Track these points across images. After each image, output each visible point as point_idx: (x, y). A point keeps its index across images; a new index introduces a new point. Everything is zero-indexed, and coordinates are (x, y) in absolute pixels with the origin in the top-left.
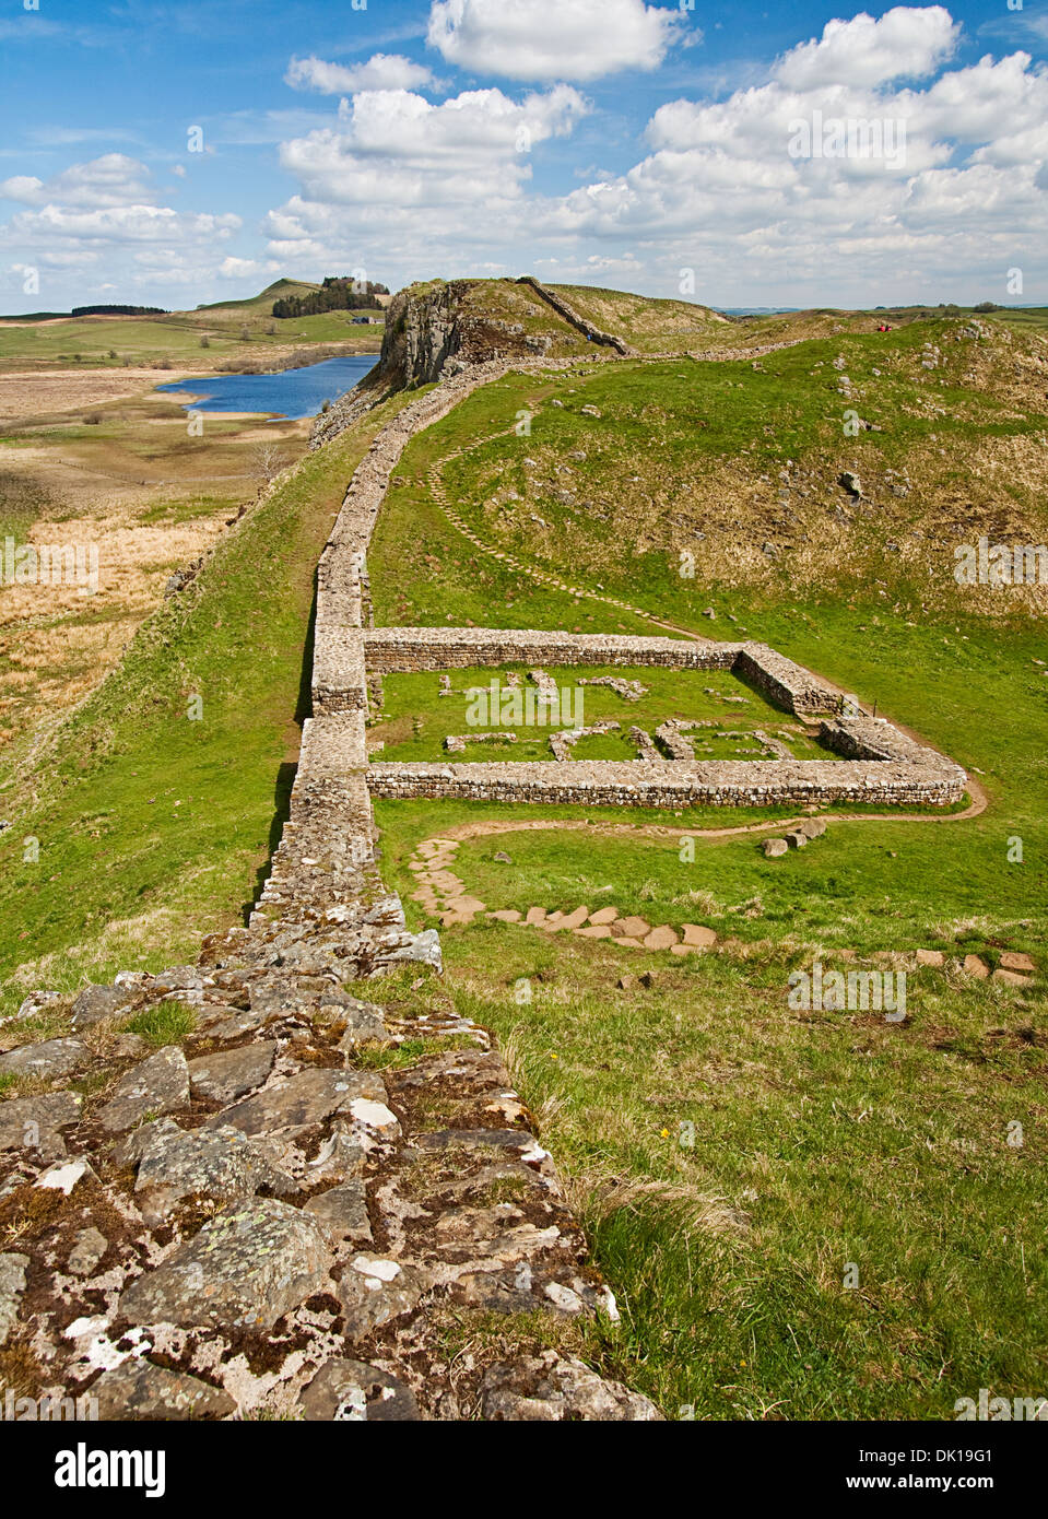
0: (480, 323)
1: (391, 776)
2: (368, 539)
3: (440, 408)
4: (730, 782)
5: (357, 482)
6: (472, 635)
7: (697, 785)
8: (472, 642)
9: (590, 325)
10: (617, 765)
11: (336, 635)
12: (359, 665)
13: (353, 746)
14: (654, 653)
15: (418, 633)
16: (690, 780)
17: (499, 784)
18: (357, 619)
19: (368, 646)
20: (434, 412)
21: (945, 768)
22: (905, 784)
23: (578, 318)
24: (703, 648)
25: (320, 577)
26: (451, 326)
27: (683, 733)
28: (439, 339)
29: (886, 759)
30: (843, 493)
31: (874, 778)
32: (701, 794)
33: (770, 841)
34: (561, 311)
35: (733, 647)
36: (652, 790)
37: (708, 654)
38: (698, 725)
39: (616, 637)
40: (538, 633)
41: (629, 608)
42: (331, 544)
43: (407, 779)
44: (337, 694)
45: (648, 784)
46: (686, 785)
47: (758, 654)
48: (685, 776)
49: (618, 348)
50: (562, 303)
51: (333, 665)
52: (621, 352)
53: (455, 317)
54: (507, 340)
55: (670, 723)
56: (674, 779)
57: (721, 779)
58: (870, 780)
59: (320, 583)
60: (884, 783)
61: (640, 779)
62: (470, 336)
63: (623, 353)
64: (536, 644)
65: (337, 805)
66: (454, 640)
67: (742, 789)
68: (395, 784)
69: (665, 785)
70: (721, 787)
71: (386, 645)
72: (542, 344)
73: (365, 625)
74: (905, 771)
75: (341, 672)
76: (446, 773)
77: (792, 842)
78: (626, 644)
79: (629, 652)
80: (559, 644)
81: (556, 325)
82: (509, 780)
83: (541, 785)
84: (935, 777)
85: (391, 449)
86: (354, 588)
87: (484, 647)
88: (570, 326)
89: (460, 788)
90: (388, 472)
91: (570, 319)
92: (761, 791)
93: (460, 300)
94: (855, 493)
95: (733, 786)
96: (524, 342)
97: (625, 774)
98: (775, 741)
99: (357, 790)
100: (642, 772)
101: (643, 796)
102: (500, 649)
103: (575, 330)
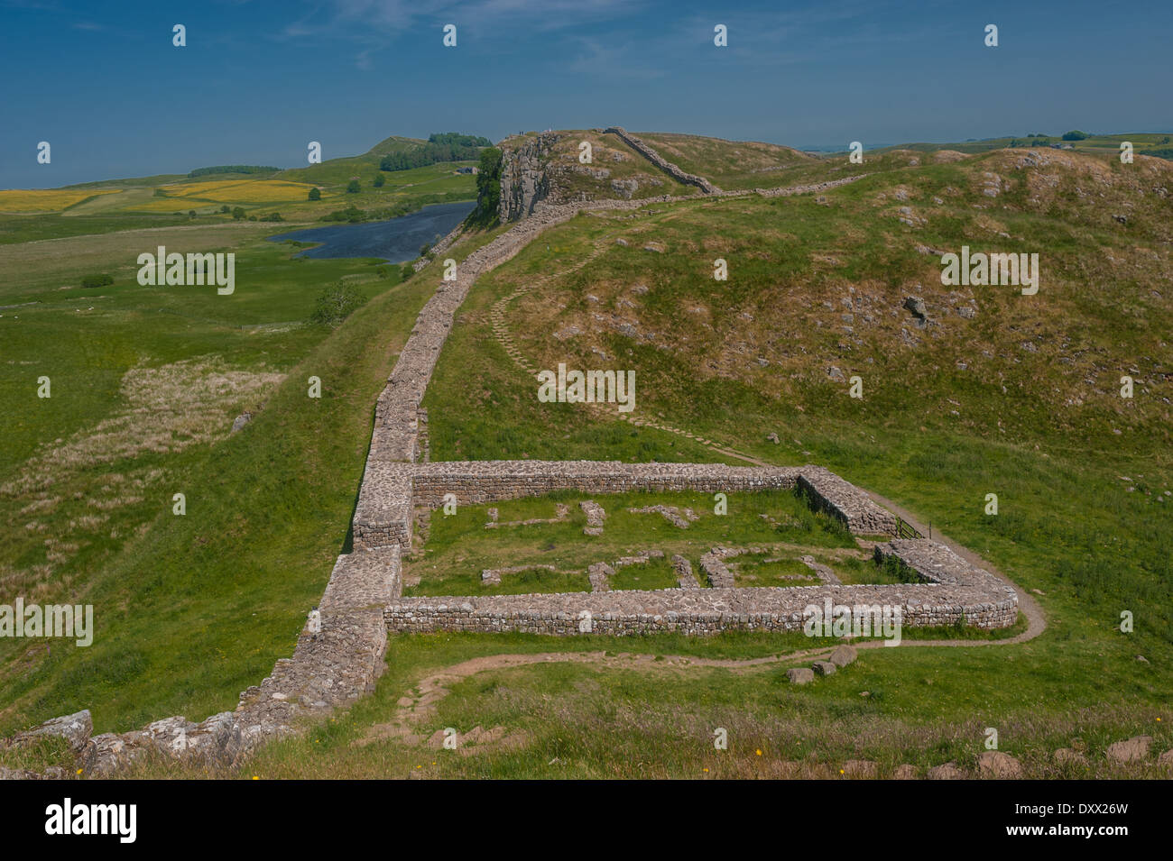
0: (568, 169)
1: (409, 611)
2: (428, 377)
3: (509, 250)
4: (763, 609)
5: (422, 322)
6: (523, 467)
7: (728, 613)
8: (522, 474)
9: (675, 168)
10: (648, 595)
11: (386, 471)
12: (404, 501)
13: (381, 582)
14: (709, 480)
15: (469, 466)
16: (721, 608)
17: (520, 616)
18: (410, 454)
19: (417, 480)
20: (502, 254)
21: (995, 589)
22: (948, 608)
23: (663, 162)
24: (760, 473)
25: (378, 414)
26: (541, 174)
27: (728, 560)
28: (529, 185)
29: (933, 581)
30: (908, 316)
31: (916, 602)
32: (733, 623)
33: (795, 670)
34: (646, 156)
35: (792, 472)
36: (680, 619)
37: (765, 480)
38: (745, 551)
39: (670, 465)
40: (590, 463)
41: (690, 436)
42: (391, 382)
43: (426, 613)
44: (377, 530)
45: (675, 613)
46: (715, 614)
47: (816, 478)
48: (715, 604)
49: (702, 187)
50: (647, 149)
51: (377, 501)
52: (706, 191)
53: (544, 166)
54: (595, 184)
55: (714, 550)
56: (704, 608)
57: (754, 606)
58: (912, 604)
59: (378, 420)
60: (926, 607)
61: (669, 609)
62: (559, 182)
63: (706, 192)
64: (587, 474)
65: (341, 641)
66: (505, 473)
67: (775, 615)
68: (413, 619)
69: (694, 614)
70: (753, 615)
71: (436, 479)
72: (628, 187)
73: (419, 460)
74: (950, 594)
75: (385, 507)
76: (466, 606)
77: (819, 670)
78: (680, 472)
79: (683, 479)
80: (611, 473)
81: (643, 169)
82: (531, 612)
83: (563, 615)
84: (982, 599)
85: (457, 290)
86: (412, 424)
87: (535, 479)
88: (656, 169)
89: (481, 622)
90: (452, 312)
91: (656, 163)
92: (795, 618)
93: (549, 149)
94: (921, 316)
95: (765, 614)
96: (610, 186)
97: (653, 604)
98: (823, 566)
99: (370, 625)
100: (671, 602)
101: (672, 626)
102: (551, 481)
103: (660, 173)
